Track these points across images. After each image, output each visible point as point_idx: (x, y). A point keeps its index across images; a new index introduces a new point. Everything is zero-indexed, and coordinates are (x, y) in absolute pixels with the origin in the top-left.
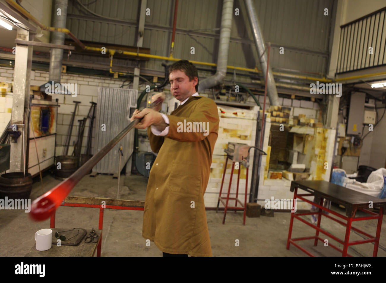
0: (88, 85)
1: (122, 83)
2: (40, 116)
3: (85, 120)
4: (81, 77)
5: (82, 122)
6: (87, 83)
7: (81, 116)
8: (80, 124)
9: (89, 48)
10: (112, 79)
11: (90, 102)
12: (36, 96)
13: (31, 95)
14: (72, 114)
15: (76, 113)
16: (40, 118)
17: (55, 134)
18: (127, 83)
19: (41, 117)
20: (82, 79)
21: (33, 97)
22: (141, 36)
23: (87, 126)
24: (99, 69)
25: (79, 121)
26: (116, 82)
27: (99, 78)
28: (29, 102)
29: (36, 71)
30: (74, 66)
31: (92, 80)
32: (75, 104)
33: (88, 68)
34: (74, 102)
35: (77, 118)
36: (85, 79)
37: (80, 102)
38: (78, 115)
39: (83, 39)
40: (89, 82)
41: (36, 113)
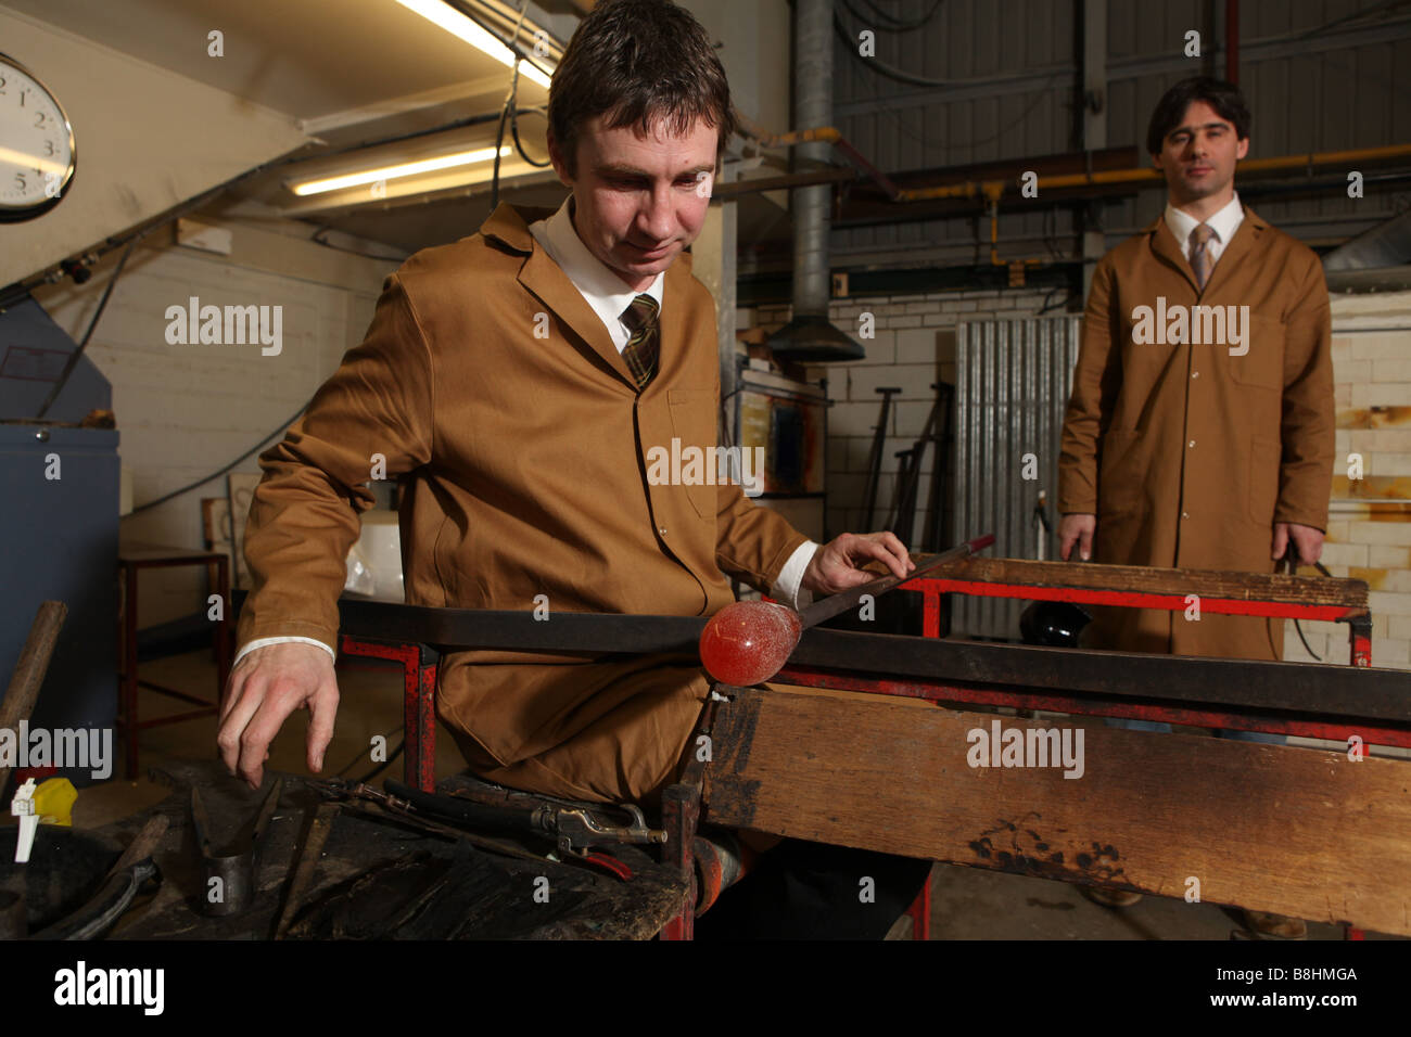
0: (923, 327)
1: (1040, 302)
2: (771, 426)
3: (917, 451)
4: (895, 303)
5: (910, 458)
6: (917, 321)
7: (906, 437)
8: (903, 463)
9: (911, 195)
10: (1005, 293)
11: (933, 387)
12: (755, 363)
13: (738, 354)
14: (874, 432)
15: (889, 430)
16: (770, 433)
17: (822, 495)
18: (1059, 299)
19: (774, 429)
20: (900, 309)
21: (744, 364)
22: (1096, 110)
23: (926, 474)
24: (954, 264)
25: (901, 455)
26: (1021, 303)
27: (957, 296)
28: (733, 374)
29: (761, 308)
30: (872, 268)
31: (935, 307)
32: (881, 397)
33: (918, 267)
34: (879, 390)
35: (891, 447)
36: (911, 309)
37: (898, 391)
38: (894, 436)
39: (895, 169)
40: (923, 315)
41: (757, 414)
